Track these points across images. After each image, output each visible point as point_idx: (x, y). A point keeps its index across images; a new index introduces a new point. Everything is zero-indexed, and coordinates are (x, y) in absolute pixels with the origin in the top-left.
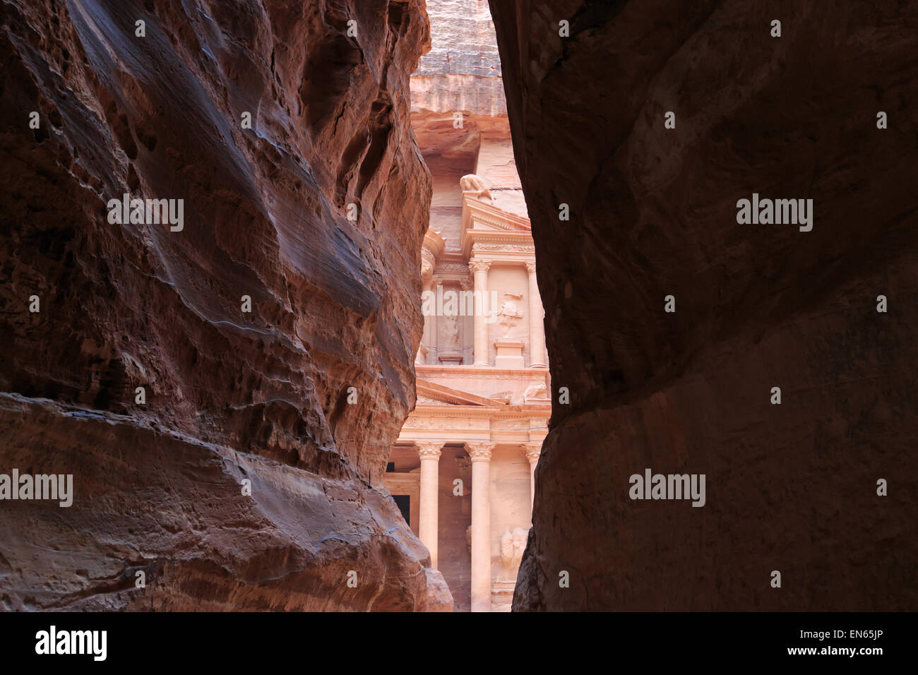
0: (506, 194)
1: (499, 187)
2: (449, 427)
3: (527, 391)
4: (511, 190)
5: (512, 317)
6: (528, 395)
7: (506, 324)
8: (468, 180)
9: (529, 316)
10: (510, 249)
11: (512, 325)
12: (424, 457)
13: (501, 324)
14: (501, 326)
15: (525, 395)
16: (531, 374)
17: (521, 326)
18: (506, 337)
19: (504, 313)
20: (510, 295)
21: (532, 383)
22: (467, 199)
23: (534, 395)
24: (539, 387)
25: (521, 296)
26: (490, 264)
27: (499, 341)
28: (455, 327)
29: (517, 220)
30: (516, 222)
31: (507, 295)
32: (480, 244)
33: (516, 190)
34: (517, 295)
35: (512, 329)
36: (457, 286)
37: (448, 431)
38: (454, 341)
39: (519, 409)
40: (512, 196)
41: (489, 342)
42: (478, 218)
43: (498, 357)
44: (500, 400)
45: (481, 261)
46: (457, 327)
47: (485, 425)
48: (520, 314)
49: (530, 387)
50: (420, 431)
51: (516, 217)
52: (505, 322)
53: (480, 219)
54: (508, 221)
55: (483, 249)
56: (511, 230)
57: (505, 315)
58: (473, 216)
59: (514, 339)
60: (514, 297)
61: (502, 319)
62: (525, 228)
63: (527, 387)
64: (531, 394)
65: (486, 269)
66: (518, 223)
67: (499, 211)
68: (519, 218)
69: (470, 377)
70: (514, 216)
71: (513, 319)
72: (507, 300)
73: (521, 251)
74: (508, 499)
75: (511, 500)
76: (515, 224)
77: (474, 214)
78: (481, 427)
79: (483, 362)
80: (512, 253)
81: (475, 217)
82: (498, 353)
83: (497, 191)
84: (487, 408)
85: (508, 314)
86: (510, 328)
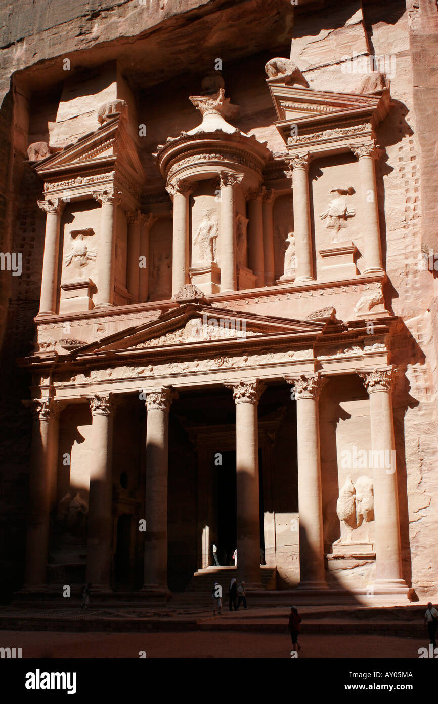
0: (324, 72)
1: (317, 66)
2: (264, 362)
3: (358, 304)
4: (332, 65)
5: (340, 217)
6: (360, 310)
7: (333, 227)
8: (271, 65)
10: (331, 134)
11: (341, 227)
12: (238, 400)
13: (327, 228)
14: (328, 230)
15: (355, 310)
16: (362, 282)
17: (353, 225)
18: (335, 242)
19: (329, 214)
20: (338, 191)
21: (364, 293)
22: (272, 88)
23: (367, 307)
24: (372, 297)
26: (306, 157)
27: (322, 250)
31: (333, 191)
34: (346, 188)
35: (341, 231)
37: (263, 366)
40: (333, 72)
42: (289, 107)
43: (323, 268)
44: (320, 320)
45: (297, 157)
47: (307, 354)
48: (350, 211)
49: (362, 299)
50: (231, 369)
51: (332, 94)
52: (332, 225)
53: (292, 108)
54: (324, 102)
55: (299, 142)
56: (331, 112)
57: (331, 216)
58: (283, 106)
59: (342, 243)
60: (343, 193)
61: (328, 221)
62: (345, 106)
63: (359, 299)
64: (364, 306)
65: (303, 165)
66: (335, 101)
67: (311, 92)
68: (335, 95)
69: (289, 297)
70: (329, 94)
71: (342, 220)
72: (334, 197)
73: (345, 135)
74: (349, 442)
75: (352, 443)
76: (333, 105)
77: (283, 103)
78: (302, 356)
79: (302, 277)
80: (333, 139)
81: (285, 107)
82: (324, 264)
83: (315, 71)
84: (305, 331)
85: (334, 215)
86: (338, 230)
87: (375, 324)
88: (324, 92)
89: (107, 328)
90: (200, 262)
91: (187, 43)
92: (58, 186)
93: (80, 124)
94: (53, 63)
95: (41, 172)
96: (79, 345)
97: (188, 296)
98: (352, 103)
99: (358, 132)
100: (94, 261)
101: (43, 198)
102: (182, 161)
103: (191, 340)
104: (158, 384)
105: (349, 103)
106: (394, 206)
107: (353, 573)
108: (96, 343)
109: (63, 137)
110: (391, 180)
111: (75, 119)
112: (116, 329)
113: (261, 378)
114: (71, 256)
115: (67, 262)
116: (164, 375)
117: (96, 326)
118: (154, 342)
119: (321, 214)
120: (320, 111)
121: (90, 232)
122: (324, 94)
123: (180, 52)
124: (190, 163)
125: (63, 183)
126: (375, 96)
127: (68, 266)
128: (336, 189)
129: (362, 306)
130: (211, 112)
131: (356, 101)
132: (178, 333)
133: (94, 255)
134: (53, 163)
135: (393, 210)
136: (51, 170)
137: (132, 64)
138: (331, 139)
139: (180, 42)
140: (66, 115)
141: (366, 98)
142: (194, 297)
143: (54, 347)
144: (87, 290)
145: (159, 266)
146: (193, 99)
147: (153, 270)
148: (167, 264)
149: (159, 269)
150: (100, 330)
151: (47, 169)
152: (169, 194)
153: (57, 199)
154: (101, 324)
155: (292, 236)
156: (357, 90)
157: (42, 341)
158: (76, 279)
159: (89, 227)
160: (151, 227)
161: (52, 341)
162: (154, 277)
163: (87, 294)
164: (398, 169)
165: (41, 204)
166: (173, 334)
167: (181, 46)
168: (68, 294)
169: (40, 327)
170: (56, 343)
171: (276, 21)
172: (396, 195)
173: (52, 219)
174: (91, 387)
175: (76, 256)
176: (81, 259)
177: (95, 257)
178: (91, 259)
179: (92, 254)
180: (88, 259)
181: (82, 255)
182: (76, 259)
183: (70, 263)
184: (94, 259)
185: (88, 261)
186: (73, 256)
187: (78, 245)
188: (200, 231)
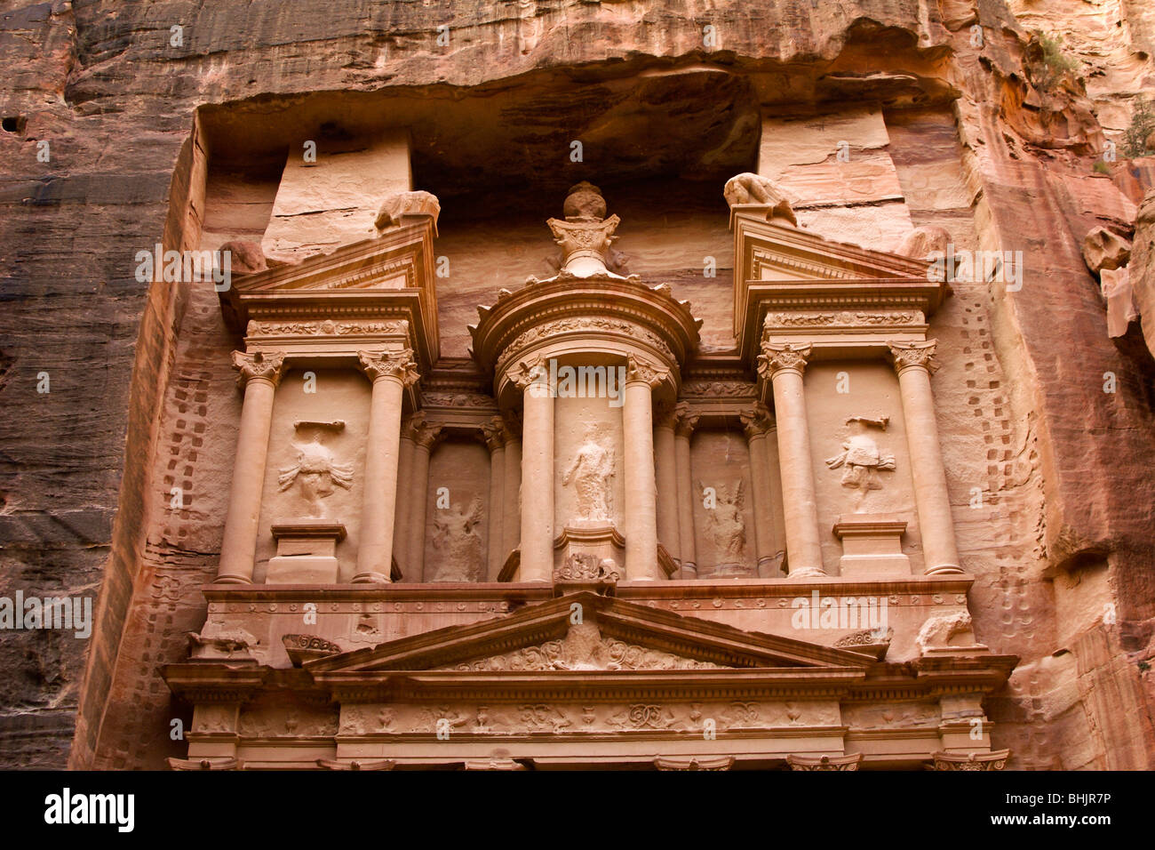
0: (826, 215)
1: (811, 203)
2: (739, 725)
3: (924, 630)
4: (839, 207)
5: (869, 467)
6: (929, 641)
7: (856, 485)
8: (740, 181)
9: (911, 464)
10: (851, 320)
11: (871, 487)
13: (844, 485)
14: (846, 490)
15: (920, 639)
16: (930, 589)
17: (892, 488)
18: (861, 511)
19: (850, 459)
20: (862, 421)
21: (934, 611)
22: (741, 222)
23: (945, 633)
24: (954, 618)
25: (887, 421)
26: (807, 353)
27: (843, 522)
28: (735, 517)
29: (860, 257)
30: (859, 263)
31: (853, 421)
32: (781, 315)
33: (848, 206)
34: (877, 419)
35: (873, 495)
36: (733, 427)
37: (735, 734)
38: (735, 547)
39: (909, 668)
40: (843, 219)
41: (820, 527)
42: (768, 261)
43: (846, 557)
44: (864, 650)
45: (787, 349)
46: (740, 517)
47: (828, 717)
48: (888, 460)
49: (931, 621)
50: (666, 736)
51: (857, 251)
52: (854, 480)
53: (775, 263)
54: (840, 261)
55: (788, 325)
56: (851, 280)
57: (852, 465)
58: (757, 258)
59: (880, 515)
60: (870, 426)
61: (846, 474)
62: (880, 274)
63: (924, 621)
64: (936, 634)
65: (799, 367)
66: (864, 264)
67: (817, 241)
68: (864, 253)
69: (783, 604)
70: (852, 250)
71: (873, 472)
72: (855, 433)
73: (876, 325)
76: (857, 268)
77: (761, 253)
78: (819, 721)
79: (809, 568)
80: (855, 328)
81: (763, 259)
82: (845, 550)
83: (809, 212)
84: (831, 670)
85: (859, 463)
86: (866, 492)
87: (972, 667)
88: (844, 245)
89: (381, 626)
90: (580, 519)
91: (552, 124)
92: (280, 329)
93: (327, 228)
94: (286, 104)
95: (248, 297)
96: (327, 651)
97: (586, 577)
98: (894, 272)
99: (901, 324)
100: (347, 489)
101: (243, 349)
102: (550, 325)
103: (581, 666)
104: (501, 754)
105: (888, 270)
106: (966, 463)
108: (368, 650)
109: (285, 244)
110: (956, 418)
111: (316, 216)
112: (403, 630)
113: (738, 758)
114: (296, 471)
115: (283, 483)
116: (516, 735)
117: (355, 619)
118: (496, 663)
119: (830, 460)
120: (830, 276)
121: (333, 431)
122: (843, 248)
123: (532, 140)
124: (569, 331)
125: (291, 325)
127: (284, 490)
128: (858, 418)
129: (933, 633)
130: (588, 253)
131: (903, 269)
132: (548, 648)
133: (346, 477)
134: (277, 284)
135: (965, 469)
136: (270, 297)
137: (432, 144)
138: (850, 328)
139: (543, 119)
140: (294, 205)
141: (920, 268)
142: (596, 580)
143: (251, 651)
144: (332, 542)
145: (447, 525)
146: (555, 223)
147: (435, 534)
148: (466, 526)
149: (448, 533)
150: (363, 627)
151: (262, 293)
152: (511, 384)
153: (277, 355)
154: (367, 615)
155: (729, 502)
156: (897, 252)
157: (223, 636)
158: (307, 520)
159: (339, 420)
160: (434, 450)
161: (250, 639)
162: (436, 548)
163: (332, 551)
164: (966, 400)
165: (240, 359)
166: (538, 652)
167: (540, 128)
168: (286, 546)
169: (218, 607)
170: (258, 643)
171: (718, 123)
172: (966, 443)
173: (260, 393)
174: (339, 746)
175: (308, 473)
176: (319, 480)
177: (350, 480)
178: (340, 485)
179: (342, 474)
180: (335, 483)
181: (320, 473)
182: (306, 479)
183: (291, 485)
184: (347, 483)
185: (333, 487)
186: (300, 472)
187: (316, 451)
188: (580, 460)
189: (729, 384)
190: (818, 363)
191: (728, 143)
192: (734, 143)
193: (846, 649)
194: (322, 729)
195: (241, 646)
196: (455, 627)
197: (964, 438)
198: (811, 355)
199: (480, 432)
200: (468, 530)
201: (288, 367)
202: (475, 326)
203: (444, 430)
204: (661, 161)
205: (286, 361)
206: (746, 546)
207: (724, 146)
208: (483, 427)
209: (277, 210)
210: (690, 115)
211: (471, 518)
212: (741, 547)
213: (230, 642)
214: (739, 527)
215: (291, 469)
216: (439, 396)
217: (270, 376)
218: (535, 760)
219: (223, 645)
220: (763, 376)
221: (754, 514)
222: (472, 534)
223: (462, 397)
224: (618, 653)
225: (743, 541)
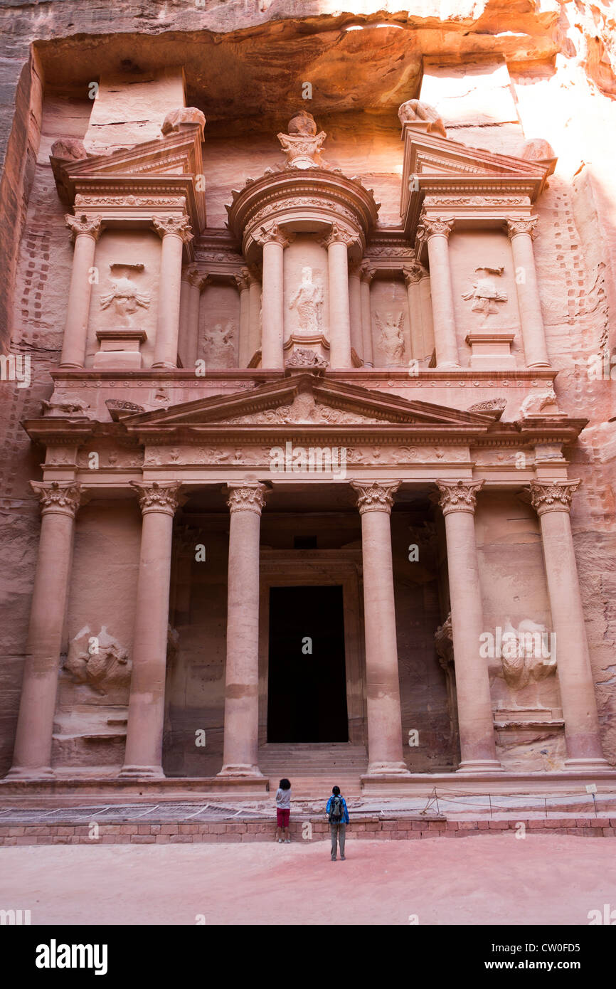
0: (466, 132)
1: (456, 124)
2: (405, 461)
3: (525, 403)
4: (475, 127)
5: (490, 299)
6: (528, 410)
7: (481, 310)
8: (410, 105)
9: (519, 297)
10: (481, 201)
11: (491, 312)
12: (367, 507)
13: (475, 310)
14: (475, 313)
15: (522, 408)
16: (529, 376)
17: (505, 312)
18: (484, 327)
19: (476, 294)
20: (486, 269)
21: (532, 391)
22: (410, 133)
23: (540, 406)
24: (545, 395)
25: (502, 269)
26: (452, 222)
27: (473, 333)
29: (490, 158)
30: (488, 162)
31: (480, 269)
32: (434, 197)
33: (481, 126)
34: (496, 268)
35: (492, 317)
36: (399, 278)
37: (402, 466)
38: (398, 354)
39: (516, 426)
40: (478, 134)
41: (457, 336)
42: (427, 161)
43: (474, 356)
44: (487, 413)
45: (438, 220)
46: (401, 335)
47: (462, 456)
48: (502, 295)
49: (530, 397)
50: (358, 467)
51: (487, 154)
52: (480, 307)
53: (432, 162)
54: (475, 161)
55: (439, 204)
56: (481, 174)
57: (479, 297)
58: (420, 159)
59: (496, 330)
60: (492, 272)
61: (475, 303)
62: (502, 170)
63: (525, 397)
64: (533, 405)
65: (446, 232)
66: (491, 163)
67: (460, 147)
68: (492, 156)
69: (433, 385)
70: (484, 153)
71: (493, 302)
72: (481, 277)
73: (498, 205)
74: (506, 576)
75: (510, 577)
76: (487, 166)
77: (422, 155)
78: (456, 459)
79: (450, 362)
80: (484, 207)
81: (423, 160)
82: (474, 351)
83: (454, 129)
84: (465, 426)
85: (483, 296)
86: (488, 315)
87: (557, 426)
88: (478, 149)
89: (171, 397)
90: (300, 330)
91: (281, 66)
92: (97, 201)
93: (127, 134)
94: (96, 43)
95: (75, 177)
96: (136, 410)
97: (306, 364)
98: (512, 169)
99: (514, 205)
100: (146, 309)
101: (73, 213)
102: (281, 202)
103: (302, 421)
104: (251, 478)
105: (508, 168)
106: (554, 298)
107: (532, 750)
108: (163, 410)
109: (99, 144)
110: (548, 269)
111: (120, 125)
112: (184, 398)
113: (404, 481)
114: (111, 297)
115: (104, 304)
116: (260, 465)
117: (154, 392)
118: (247, 420)
119: (464, 295)
120: (468, 172)
121: (138, 270)
122: (478, 152)
123: (267, 79)
124: (293, 206)
125: (105, 198)
126: (541, 165)
127: (104, 309)
128: (483, 267)
129: (530, 405)
130: (305, 158)
131: (518, 166)
132: (281, 410)
133: (146, 301)
134: (95, 169)
135: (553, 302)
136: (90, 177)
137: (198, 80)
138: (480, 207)
139: (275, 62)
140: (105, 118)
141: (529, 166)
142: (313, 366)
143: (84, 412)
144: (137, 343)
145: (212, 338)
146: (282, 136)
147: (204, 344)
148: (224, 339)
149: (212, 343)
150: (160, 397)
151: (85, 175)
152: (255, 242)
153: (95, 219)
154: (161, 389)
155: (395, 326)
156: (514, 155)
157: (65, 402)
158: (120, 328)
159: (140, 263)
160: (203, 290)
161: (83, 404)
162: (205, 352)
163: (138, 348)
164: (555, 257)
165: (71, 220)
166: (274, 413)
167: (273, 69)
168: (106, 345)
169: (63, 384)
170: (89, 407)
171: (393, 70)
172: (554, 285)
173: (85, 243)
174: (145, 473)
175: (120, 297)
176: (128, 302)
177: (148, 303)
178: (142, 306)
179: (143, 299)
180: (138, 304)
181: (128, 298)
182: (119, 302)
183: (109, 306)
184: (146, 305)
185: (137, 307)
186: (115, 297)
187: (124, 283)
188: (300, 293)
189: (396, 249)
190: (459, 230)
191: (399, 85)
192: (402, 86)
193: (476, 412)
194: (133, 462)
195: (77, 409)
196: (220, 396)
197: (552, 282)
198: (454, 225)
199: (233, 278)
200: (226, 342)
201: (104, 228)
202: (230, 206)
203: (210, 277)
204: (353, 99)
205: (103, 222)
206: (405, 354)
207: (396, 88)
208: (235, 275)
209: (92, 121)
210: (374, 63)
211: (228, 334)
212: (402, 355)
213: (70, 406)
214: (401, 341)
215: (109, 295)
216: (206, 254)
217: (92, 232)
218: (273, 481)
219: (65, 408)
220: (421, 240)
221: (411, 333)
222: (228, 344)
223: (221, 255)
224: (326, 414)
225: (403, 351)
